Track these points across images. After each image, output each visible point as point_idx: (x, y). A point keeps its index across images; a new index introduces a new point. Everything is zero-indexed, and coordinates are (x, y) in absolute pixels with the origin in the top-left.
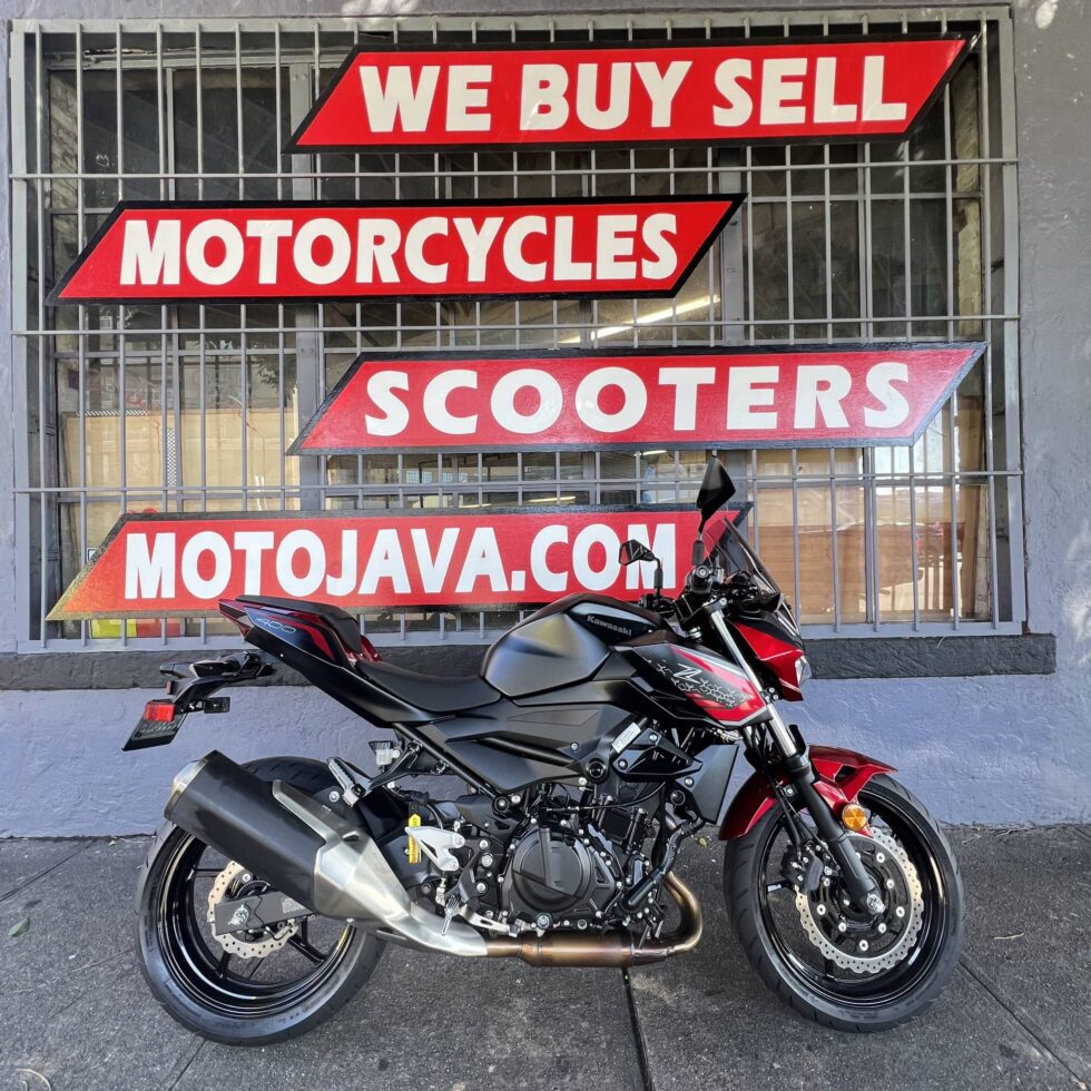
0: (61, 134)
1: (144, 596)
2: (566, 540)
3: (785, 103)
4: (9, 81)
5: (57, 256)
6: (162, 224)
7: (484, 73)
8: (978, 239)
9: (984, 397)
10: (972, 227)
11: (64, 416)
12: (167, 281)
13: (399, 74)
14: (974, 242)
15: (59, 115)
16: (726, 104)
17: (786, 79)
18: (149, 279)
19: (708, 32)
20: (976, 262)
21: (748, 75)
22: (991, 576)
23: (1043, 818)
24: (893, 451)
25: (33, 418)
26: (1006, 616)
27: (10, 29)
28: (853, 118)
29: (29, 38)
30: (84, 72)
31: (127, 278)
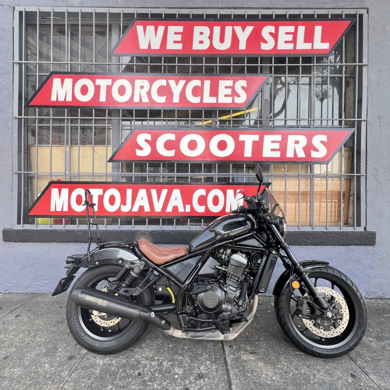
0: (31, 47)
1: (57, 210)
2: (205, 194)
3: (286, 42)
4: (13, 28)
5: (29, 89)
6: (66, 80)
7: (180, 29)
8: (353, 91)
9: (353, 148)
10: (351, 87)
11: (30, 146)
12: (67, 100)
13: (150, 29)
14: (352, 93)
15: (30, 40)
16: (266, 42)
17: (287, 33)
18: (61, 99)
19: (260, 16)
20: (352, 99)
21: (274, 32)
22: (354, 210)
23: (369, 296)
24: (321, 166)
25: (20, 147)
26: (359, 225)
27: (14, 10)
28: (310, 48)
29: (21, 13)
30: (40, 25)
31: (53, 99)
